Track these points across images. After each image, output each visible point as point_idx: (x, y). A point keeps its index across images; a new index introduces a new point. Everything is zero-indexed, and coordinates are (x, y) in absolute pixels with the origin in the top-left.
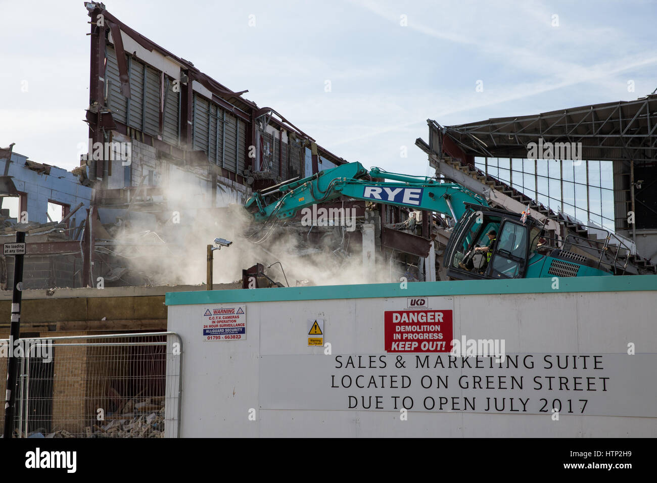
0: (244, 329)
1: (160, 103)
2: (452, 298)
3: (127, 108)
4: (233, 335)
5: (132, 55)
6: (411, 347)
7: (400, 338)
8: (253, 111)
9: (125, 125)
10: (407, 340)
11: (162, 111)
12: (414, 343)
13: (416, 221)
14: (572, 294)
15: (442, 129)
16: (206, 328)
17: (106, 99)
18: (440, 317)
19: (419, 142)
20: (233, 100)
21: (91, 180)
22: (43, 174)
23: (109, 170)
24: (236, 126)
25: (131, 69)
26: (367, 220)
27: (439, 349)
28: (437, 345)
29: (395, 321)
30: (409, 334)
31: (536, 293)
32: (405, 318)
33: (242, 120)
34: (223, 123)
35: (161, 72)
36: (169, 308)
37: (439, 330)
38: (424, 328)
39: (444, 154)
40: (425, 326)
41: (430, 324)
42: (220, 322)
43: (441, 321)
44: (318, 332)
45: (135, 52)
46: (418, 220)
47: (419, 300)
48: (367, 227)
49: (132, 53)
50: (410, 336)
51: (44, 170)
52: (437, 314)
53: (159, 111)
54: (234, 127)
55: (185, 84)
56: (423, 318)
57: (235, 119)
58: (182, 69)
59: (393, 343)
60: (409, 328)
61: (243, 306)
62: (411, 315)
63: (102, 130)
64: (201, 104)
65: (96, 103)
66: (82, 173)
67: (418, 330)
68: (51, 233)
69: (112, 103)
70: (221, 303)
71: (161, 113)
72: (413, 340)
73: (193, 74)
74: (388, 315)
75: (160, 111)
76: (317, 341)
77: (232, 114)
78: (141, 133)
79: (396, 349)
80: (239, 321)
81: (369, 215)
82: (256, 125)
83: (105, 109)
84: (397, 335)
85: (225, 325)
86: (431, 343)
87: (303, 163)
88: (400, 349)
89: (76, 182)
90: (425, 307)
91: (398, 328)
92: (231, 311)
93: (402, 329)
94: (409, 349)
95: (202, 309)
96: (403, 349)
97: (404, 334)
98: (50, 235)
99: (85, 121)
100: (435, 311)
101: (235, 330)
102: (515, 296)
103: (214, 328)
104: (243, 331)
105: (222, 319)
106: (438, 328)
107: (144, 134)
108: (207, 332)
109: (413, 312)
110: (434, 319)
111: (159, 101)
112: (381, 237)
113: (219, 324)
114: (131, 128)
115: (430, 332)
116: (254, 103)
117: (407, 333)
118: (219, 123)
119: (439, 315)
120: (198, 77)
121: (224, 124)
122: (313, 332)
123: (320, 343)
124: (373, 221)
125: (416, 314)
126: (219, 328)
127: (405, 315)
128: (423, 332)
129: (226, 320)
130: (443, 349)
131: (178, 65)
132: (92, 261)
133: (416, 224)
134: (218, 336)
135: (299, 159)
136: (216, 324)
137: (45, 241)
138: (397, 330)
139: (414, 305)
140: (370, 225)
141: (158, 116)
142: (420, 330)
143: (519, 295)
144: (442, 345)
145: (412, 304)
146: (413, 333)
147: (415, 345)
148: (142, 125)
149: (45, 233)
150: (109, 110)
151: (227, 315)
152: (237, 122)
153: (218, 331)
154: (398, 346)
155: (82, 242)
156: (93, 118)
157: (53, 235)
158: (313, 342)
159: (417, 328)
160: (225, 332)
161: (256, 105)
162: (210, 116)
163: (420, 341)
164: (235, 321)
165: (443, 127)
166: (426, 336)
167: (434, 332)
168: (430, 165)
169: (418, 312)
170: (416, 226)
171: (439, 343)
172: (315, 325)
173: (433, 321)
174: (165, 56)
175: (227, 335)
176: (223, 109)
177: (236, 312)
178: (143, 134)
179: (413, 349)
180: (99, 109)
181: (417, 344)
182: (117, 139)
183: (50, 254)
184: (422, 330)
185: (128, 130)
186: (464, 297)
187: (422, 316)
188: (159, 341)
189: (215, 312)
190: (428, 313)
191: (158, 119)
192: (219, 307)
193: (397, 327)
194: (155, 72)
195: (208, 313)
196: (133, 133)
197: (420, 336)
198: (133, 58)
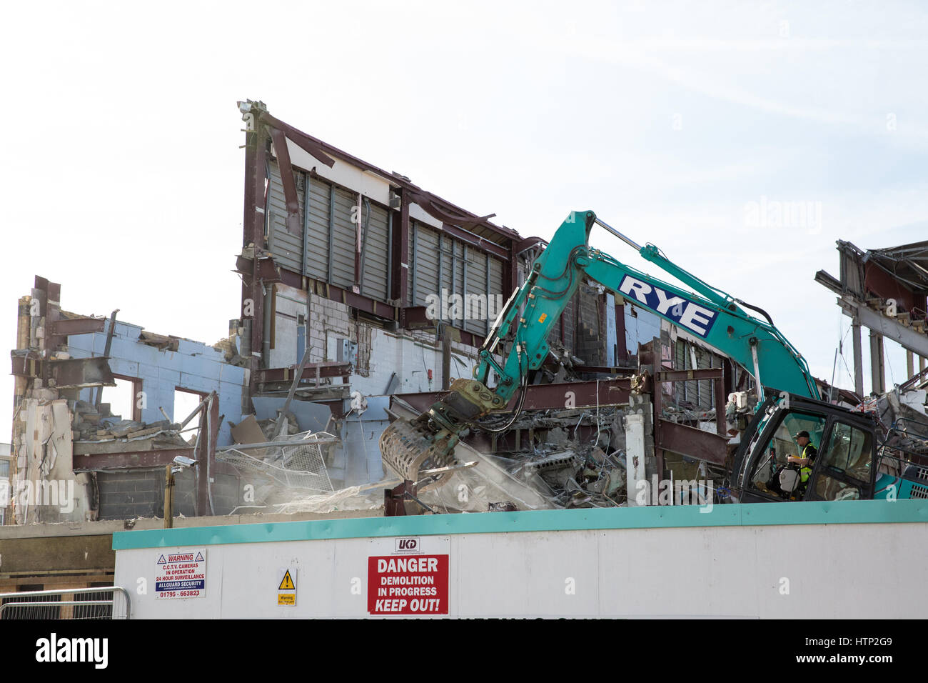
0: (203, 582)
1: (356, 239)
2: (449, 538)
3: (302, 249)
4: (190, 590)
5: (309, 172)
6: (398, 607)
7: (385, 595)
8: (513, 243)
9: (300, 275)
10: (394, 597)
11: (360, 251)
12: (402, 601)
13: (736, 408)
14: (592, 532)
15: (863, 254)
16: (159, 581)
17: (266, 239)
18: (433, 565)
19: (822, 277)
20: (479, 229)
21: (243, 357)
22: (167, 351)
23: (271, 341)
24: (487, 267)
25: (309, 192)
26: (632, 409)
27: (431, 609)
28: (429, 603)
29: (380, 571)
30: (397, 589)
31: (549, 531)
32: (392, 567)
33: (496, 258)
34: (463, 263)
35: (358, 194)
36: (117, 554)
37: (432, 583)
38: (414, 580)
39: (867, 295)
40: (416, 578)
41: (421, 574)
42: (176, 572)
43: (435, 570)
44: (291, 586)
45: (314, 168)
46: (739, 405)
47: (409, 541)
48: (632, 420)
49: (310, 170)
50: (398, 591)
51: (169, 344)
52: (430, 560)
53: (354, 251)
54: (482, 268)
55: (398, 209)
56: (413, 566)
57: (484, 256)
58: (392, 188)
59: (378, 601)
60: (396, 580)
61: (202, 550)
62: (399, 561)
63: (259, 284)
64: (426, 237)
65: (251, 245)
66: (231, 346)
67: (408, 583)
68: (156, 437)
69: (276, 242)
70: (178, 546)
71: (357, 254)
72: (401, 597)
73: (409, 194)
74: (373, 562)
75: (356, 250)
76: (289, 598)
77: (478, 249)
78: (324, 285)
79: (381, 610)
80: (198, 571)
81: (636, 401)
82: (518, 263)
83: (265, 253)
84: (382, 589)
85: (181, 577)
86: (422, 601)
87: (602, 318)
88: (386, 610)
89: (219, 360)
90: (416, 550)
91: (384, 581)
92: (189, 557)
93: (389, 581)
94: (396, 610)
95: (154, 554)
96: (389, 610)
97: (391, 589)
98: (155, 440)
99: (235, 271)
100: (428, 557)
101: (193, 583)
102: (524, 535)
103: (168, 581)
104: (201, 586)
105: (178, 569)
106: (431, 580)
107: (330, 286)
108: (160, 586)
109: (402, 558)
110: (427, 567)
111: (354, 236)
112: (653, 434)
113: (174, 576)
114: (308, 279)
115: (422, 585)
116: (515, 232)
117: (395, 586)
118: (456, 264)
119: (433, 562)
120: (416, 197)
121: (466, 265)
122: (284, 586)
123: (292, 602)
124: (640, 411)
125: (405, 560)
126: (174, 580)
127: (392, 561)
128: (413, 586)
129: (183, 569)
130: (437, 609)
131: (385, 182)
132: (211, 477)
133: (736, 413)
134: (172, 591)
135: (596, 311)
136: (171, 575)
137: (149, 449)
138: (383, 584)
139: (403, 547)
140: (637, 416)
141: (354, 258)
142: (410, 583)
143: (529, 534)
144: (435, 604)
145: (401, 547)
146: (401, 586)
147: (403, 603)
148: (328, 273)
149: (148, 437)
150: (270, 255)
151: (184, 563)
152: (487, 260)
153: (173, 585)
154: (383, 605)
155: (198, 449)
156: (246, 266)
157: (159, 439)
158: (283, 600)
159: (405, 580)
160: (180, 586)
161: (518, 234)
162: (441, 255)
163: (409, 599)
164: (193, 571)
165: (865, 251)
166: (416, 591)
167: (426, 586)
168: (843, 313)
169: (408, 558)
170: (736, 415)
171: (432, 601)
172: (287, 577)
173: (425, 570)
174: (363, 170)
175: (184, 591)
176: (463, 243)
177: (194, 559)
178: (327, 285)
179: (400, 610)
180: (256, 254)
181: (405, 601)
182: (285, 294)
183: (155, 467)
184: (412, 583)
185: (304, 281)
186: (463, 536)
187: (413, 563)
188: (103, 600)
189: (170, 559)
190: (420, 559)
191: (354, 262)
192: (175, 551)
193: (383, 578)
194: (350, 195)
195: (162, 559)
196: (312, 284)
197: (409, 592)
198: (311, 176)
